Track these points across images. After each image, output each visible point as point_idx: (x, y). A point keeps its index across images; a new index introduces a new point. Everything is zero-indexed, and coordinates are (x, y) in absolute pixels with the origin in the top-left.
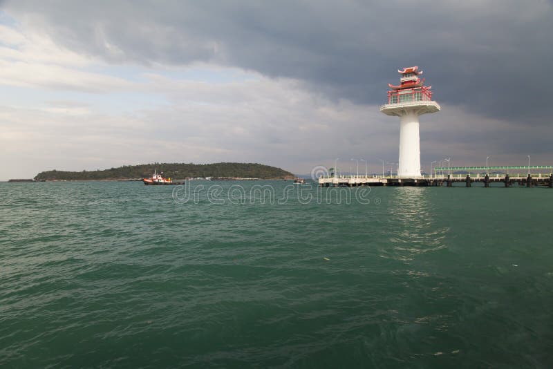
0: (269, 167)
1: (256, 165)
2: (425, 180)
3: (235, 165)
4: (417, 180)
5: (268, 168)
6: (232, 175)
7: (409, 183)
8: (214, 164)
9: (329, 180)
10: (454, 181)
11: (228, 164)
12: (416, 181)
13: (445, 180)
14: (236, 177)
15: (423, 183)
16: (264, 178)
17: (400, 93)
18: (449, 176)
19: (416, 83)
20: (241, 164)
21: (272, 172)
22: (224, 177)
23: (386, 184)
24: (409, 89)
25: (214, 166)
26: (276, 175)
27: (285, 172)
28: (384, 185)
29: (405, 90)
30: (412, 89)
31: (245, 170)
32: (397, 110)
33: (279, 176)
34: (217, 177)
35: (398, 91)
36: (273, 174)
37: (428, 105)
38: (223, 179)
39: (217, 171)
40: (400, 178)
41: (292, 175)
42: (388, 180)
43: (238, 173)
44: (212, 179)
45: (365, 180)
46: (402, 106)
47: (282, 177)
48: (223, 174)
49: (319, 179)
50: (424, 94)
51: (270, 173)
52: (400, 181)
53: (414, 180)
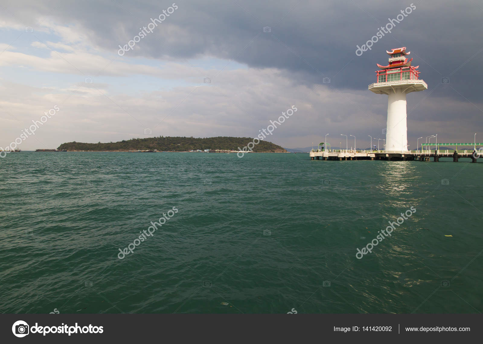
2: (413, 155)
3: (231, 140)
4: (404, 155)
6: (228, 148)
7: (397, 157)
8: (212, 138)
9: (319, 154)
10: (441, 156)
11: (224, 137)
13: (432, 155)
14: (232, 149)
15: (410, 158)
16: (256, 151)
17: (388, 72)
18: (436, 152)
19: (404, 63)
21: (264, 145)
22: (220, 150)
23: (374, 158)
24: (397, 69)
25: (211, 140)
26: (267, 148)
27: (276, 146)
28: (373, 159)
29: (393, 69)
30: (400, 68)
31: (239, 143)
32: (385, 89)
33: (270, 149)
34: (215, 149)
35: (387, 70)
36: (264, 148)
37: (415, 84)
38: (220, 151)
39: (215, 144)
40: (387, 153)
41: (282, 149)
42: (376, 154)
43: (233, 146)
44: (210, 152)
45: (353, 154)
46: (390, 85)
47: (273, 150)
48: (220, 147)
49: (310, 153)
50: (412, 73)
51: (262, 147)
52: (387, 156)
53: (401, 155)
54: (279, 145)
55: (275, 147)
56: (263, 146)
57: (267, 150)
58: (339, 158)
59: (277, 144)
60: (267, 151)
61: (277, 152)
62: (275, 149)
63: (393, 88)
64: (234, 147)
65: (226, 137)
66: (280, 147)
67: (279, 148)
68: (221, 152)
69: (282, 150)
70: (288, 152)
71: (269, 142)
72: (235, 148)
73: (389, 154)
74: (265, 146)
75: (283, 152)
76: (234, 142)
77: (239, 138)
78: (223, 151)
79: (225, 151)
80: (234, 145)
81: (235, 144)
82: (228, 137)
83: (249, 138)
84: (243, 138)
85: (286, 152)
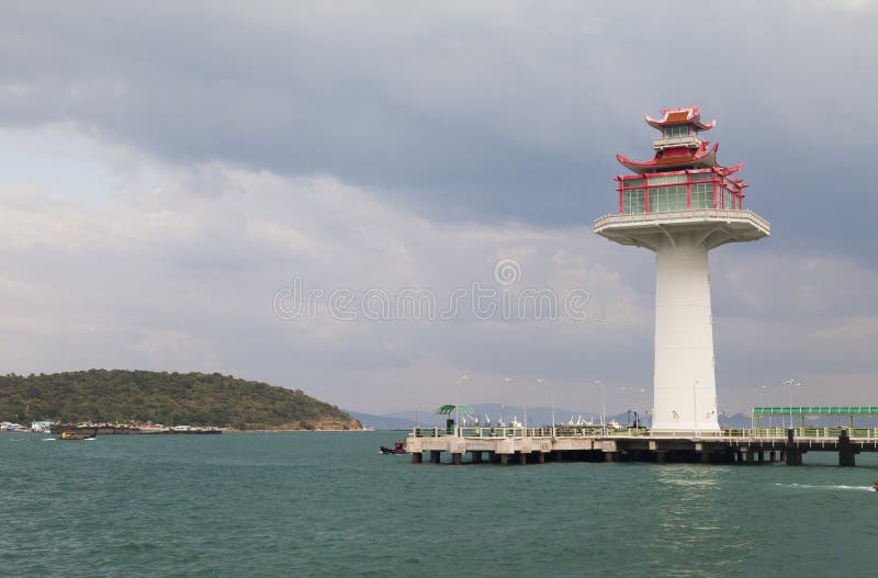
0: (263, 386)
1: (215, 379)
2: (725, 444)
3: (142, 382)
4: (704, 443)
5: (259, 389)
6: (127, 414)
7: (679, 452)
8: (66, 376)
10: (805, 447)
11: (116, 373)
12: (699, 447)
13: (779, 445)
14: (144, 420)
15: (718, 454)
16: (242, 428)
17: (651, 183)
18: (790, 433)
19: (698, 155)
20: (163, 377)
21: (273, 403)
22: (98, 422)
23: (613, 453)
24: (677, 173)
25: (58, 385)
26: (286, 416)
27: (319, 404)
28: (609, 457)
29: (665, 174)
30: (683, 172)
31: (175, 395)
32: (642, 233)
33: (297, 418)
34: (75, 420)
35: (647, 175)
36: (274, 411)
37: (729, 221)
38: (96, 428)
39: (74, 400)
40: (651, 437)
41: (344, 416)
42: (620, 442)
43: (152, 407)
44: (56, 430)
45: (549, 442)
46: (657, 223)
47: (309, 422)
48: (96, 412)
49: (409, 440)
50: (719, 189)
51: (266, 410)
52: (652, 446)
53: (691, 444)
54: (332, 404)
55: (316, 410)
56: (270, 406)
57: (286, 422)
58: (500, 455)
59: (323, 400)
60: (285, 426)
61: (326, 427)
62: (314, 417)
63: (667, 233)
64: (152, 412)
65: (123, 371)
66: (336, 408)
67: (332, 415)
68: (100, 431)
69: (345, 423)
70: (365, 429)
71: (291, 391)
72: (157, 413)
73: (657, 442)
74: (278, 405)
75: (346, 428)
76: (156, 390)
77: (175, 374)
78: (108, 427)
79: (119, 426)
80: (154, 404)
81: (158, 400)
82: (129, 372)
83: (216, 374)
84: (192, 375)
85: (359, 429)
